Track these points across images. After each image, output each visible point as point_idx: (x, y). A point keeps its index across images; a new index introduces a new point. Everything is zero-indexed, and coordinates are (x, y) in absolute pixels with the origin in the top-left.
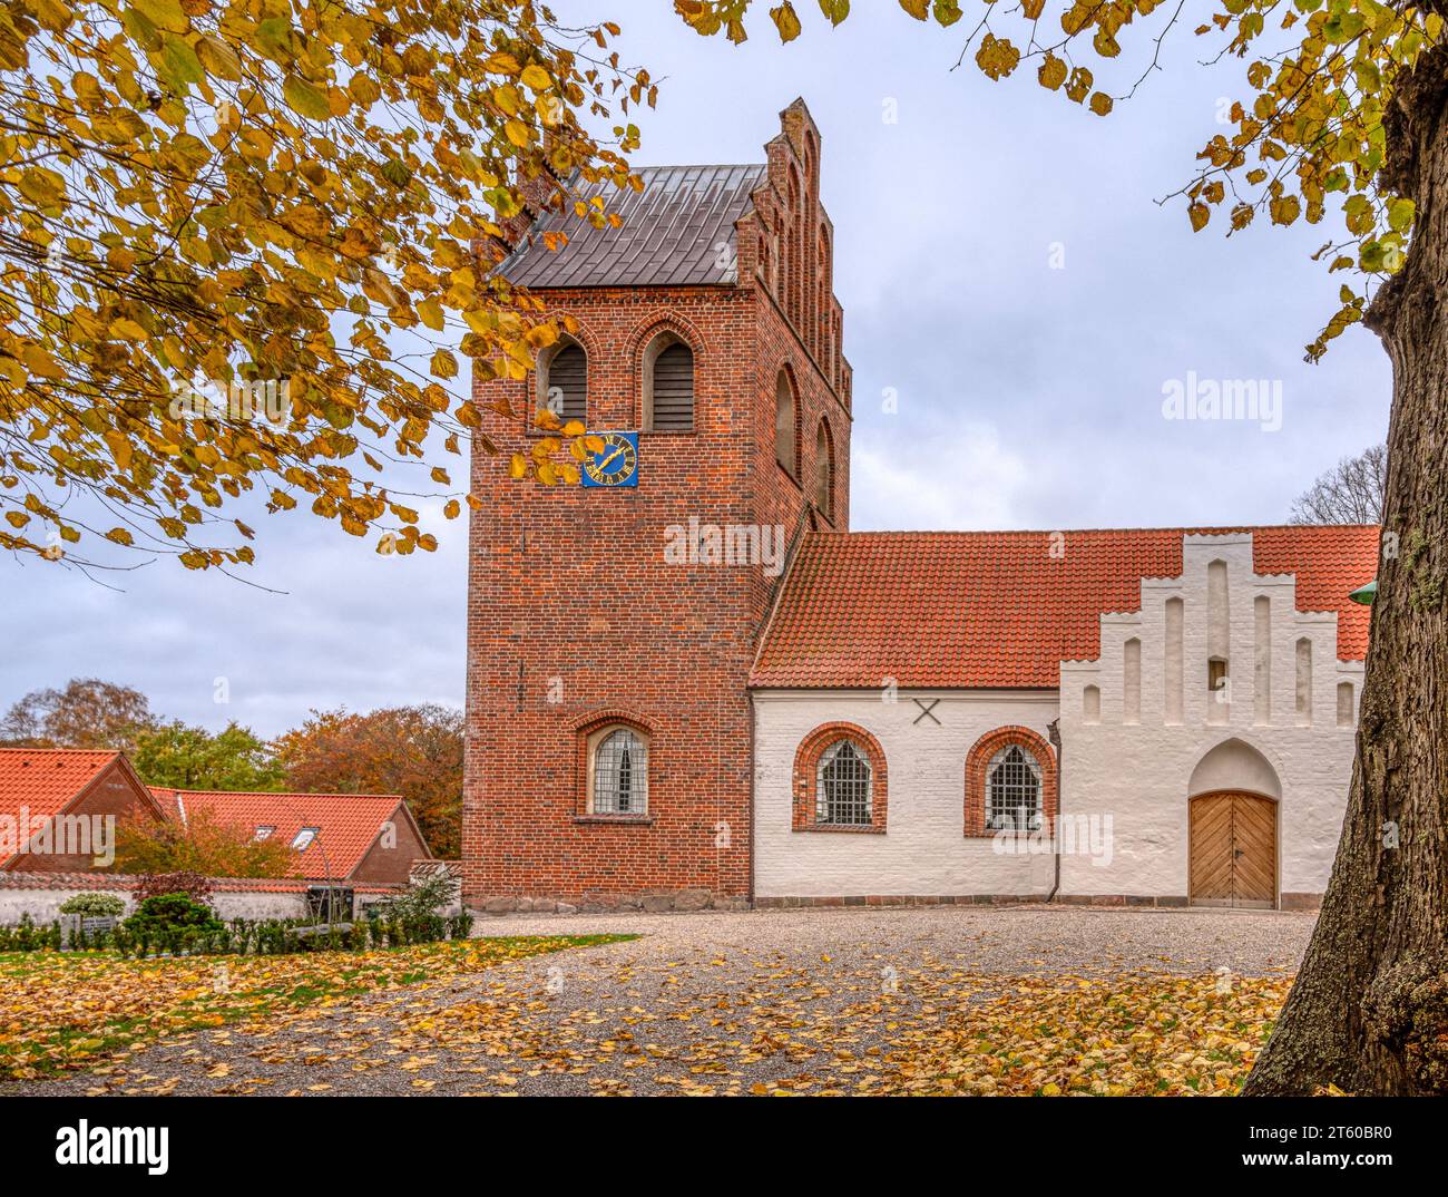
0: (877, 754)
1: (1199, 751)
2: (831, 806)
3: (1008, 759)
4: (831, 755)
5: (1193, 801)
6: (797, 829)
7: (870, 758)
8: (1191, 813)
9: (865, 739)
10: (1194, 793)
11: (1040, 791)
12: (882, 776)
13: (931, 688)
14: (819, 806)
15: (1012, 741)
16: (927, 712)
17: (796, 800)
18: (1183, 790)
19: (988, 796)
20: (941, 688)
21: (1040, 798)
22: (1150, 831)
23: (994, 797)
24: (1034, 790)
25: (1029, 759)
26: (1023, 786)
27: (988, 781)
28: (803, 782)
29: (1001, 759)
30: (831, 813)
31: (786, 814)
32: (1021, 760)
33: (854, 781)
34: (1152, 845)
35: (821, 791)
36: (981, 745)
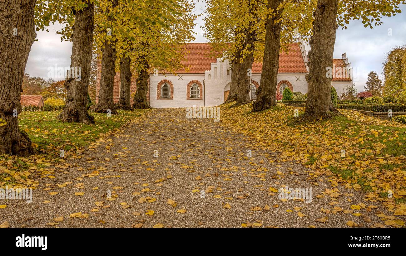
0: (171, 85)
1: (226, 84)
2: (163, 95)
3: (194, 86)
4: (163, 85)
5: (224, 92)
6: (158, 99)
7: (170, 86)
8: (224, 94)
9: (169, 82)
10: (225, 91)
11: (199, 91)
12: (172, 89)
13: (181, 73)
14: (161, 95)
15: (195, 82)
16: (180, 78)
17: (157, 94)
18: (223, 90)
19: (190, 92)
20: (183, 73)
21: (199, 92)
22: (219, 97)
23: (191, 92)
24: (198, 91)
25: (197, 86)
26: (196, 91)
27: (190, 90)
28: (159, 90)
29: (193, 86)
30: (163, 96)
31: (156, 96)
32: (196, 86)
33: (167, 90)
34: (219, 99)
35: (161, 92)
36: (189, 83)
